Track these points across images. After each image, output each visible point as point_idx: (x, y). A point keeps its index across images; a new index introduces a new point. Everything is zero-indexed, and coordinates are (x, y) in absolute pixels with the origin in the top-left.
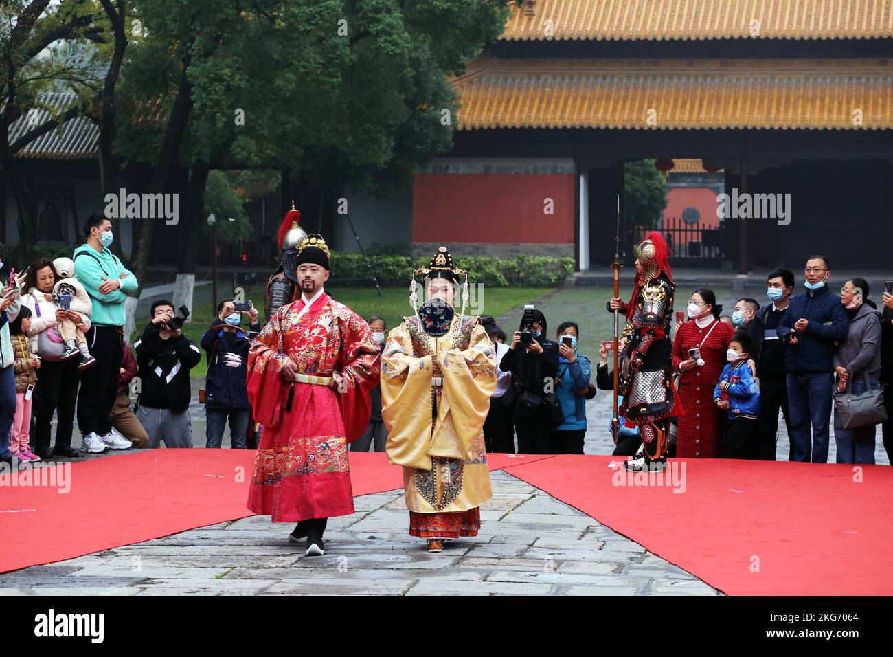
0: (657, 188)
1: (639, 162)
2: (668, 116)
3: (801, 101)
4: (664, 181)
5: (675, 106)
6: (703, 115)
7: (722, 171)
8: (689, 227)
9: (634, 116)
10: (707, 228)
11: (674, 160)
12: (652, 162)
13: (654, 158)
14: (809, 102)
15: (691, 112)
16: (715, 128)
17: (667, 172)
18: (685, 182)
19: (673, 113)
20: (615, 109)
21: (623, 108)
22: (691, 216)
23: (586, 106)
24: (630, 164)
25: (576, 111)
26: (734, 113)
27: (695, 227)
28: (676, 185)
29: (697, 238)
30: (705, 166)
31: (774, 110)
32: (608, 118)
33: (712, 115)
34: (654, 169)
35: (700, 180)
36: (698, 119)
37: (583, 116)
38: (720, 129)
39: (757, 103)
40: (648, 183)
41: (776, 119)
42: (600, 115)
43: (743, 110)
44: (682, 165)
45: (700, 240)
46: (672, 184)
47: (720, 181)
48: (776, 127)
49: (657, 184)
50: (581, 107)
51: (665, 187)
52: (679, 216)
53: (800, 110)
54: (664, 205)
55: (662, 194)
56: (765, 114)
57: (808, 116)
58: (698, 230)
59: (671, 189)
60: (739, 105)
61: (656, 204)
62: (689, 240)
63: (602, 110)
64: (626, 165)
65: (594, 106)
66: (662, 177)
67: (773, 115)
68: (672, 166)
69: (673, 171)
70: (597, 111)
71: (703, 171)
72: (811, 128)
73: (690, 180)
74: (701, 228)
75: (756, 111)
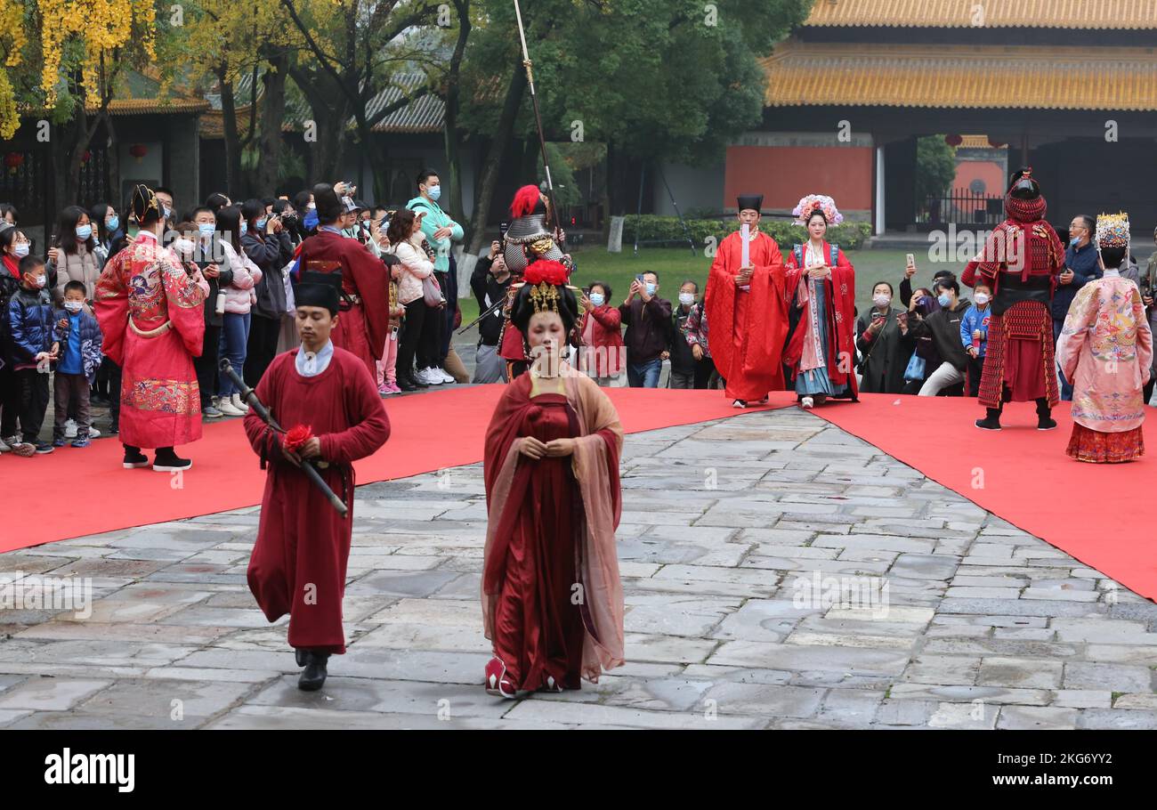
0: (946, 161)
1: (930, 138)
2: (957, 95)
3: (1076, 84)
4: (954, 155)
5: (963, 87)
6: (988, 95)
7: (1006, 146)
8: (975, 197)
9: (927, 96)
10: (991, 197)
11: (963, 136)
12: (943, 137)
13: (944, 134)
14: (1084, 85)
15: (978, 93)
16: (999, 107)
17: (956, 147)
18: (972, 156)
19: (962, 94)
20: (909, 89)
21: (917, 87)
22: (978, 187)
23: (883, 86)
24: (923, 139)
25: (875, 89)
26: (1016, 93)
27: (981, 197)
28: (965, 159)
29: (982, 206)
30: (990, 142)
31: (1052, 91)
32: (903, 96)
33: (997, 96)
34: (945, 144)
35: (986, 154)
36: (984, 99)
37: (880, 95)
38: (1003, 108)
39: (1037, 84)
40: (938, 156)
41: (1054, 100)
42: (895, 94)
43: (1024, 91)
44: (969, 141)
45: (985, 209)
46: (960, 159)
47: (1004, 156)
48: (1054, 108)
49: (946, 157)
50: (878, 87)
51: (954, 160)
52: (966, 186)
53: (1075, 92)
54: (953, 177)
55: (951, 167)
56: (1044, 94)
57: (1082, 97)
58: (983, 200)
59: (959, 162)
60: (1021, 87)
61: (944, 175)
62: (975, 208)
63: (897, 90)
64: (919, 140)
65: (890, 86)
66: (952, 152)
67: (1051, 96)
68: (959, 141)
69: (961, 146)
70: (893, 90)
71: (990, 146)
72: (1085, 109)
73: (976, 155)
74: (986, 197)
75: (1036, 93)
